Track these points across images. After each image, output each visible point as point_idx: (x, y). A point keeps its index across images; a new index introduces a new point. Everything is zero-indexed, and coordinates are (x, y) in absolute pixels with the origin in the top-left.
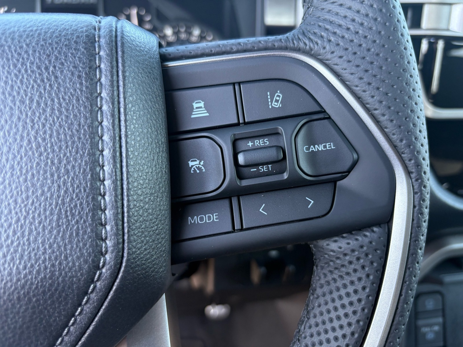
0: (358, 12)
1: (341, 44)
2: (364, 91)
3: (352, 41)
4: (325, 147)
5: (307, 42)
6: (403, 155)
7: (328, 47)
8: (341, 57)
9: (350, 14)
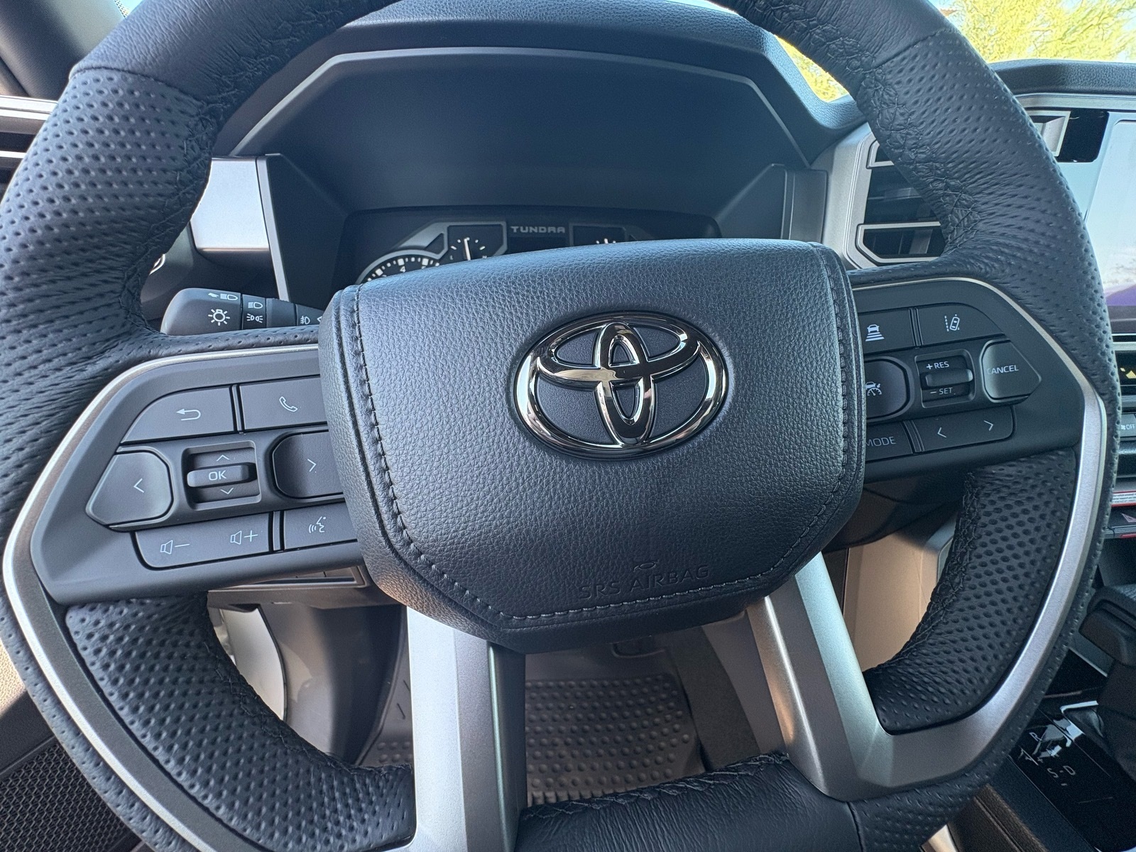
0: (1043, 234)
1: (1024, 266)
2: (1050, 313)
3: (1036, 263)
4: (1007, 369)
5: (982, 266)
6: (1092, 377)
7: (1007, 271)
8: (1023, 280)
9: (1032, 237)
